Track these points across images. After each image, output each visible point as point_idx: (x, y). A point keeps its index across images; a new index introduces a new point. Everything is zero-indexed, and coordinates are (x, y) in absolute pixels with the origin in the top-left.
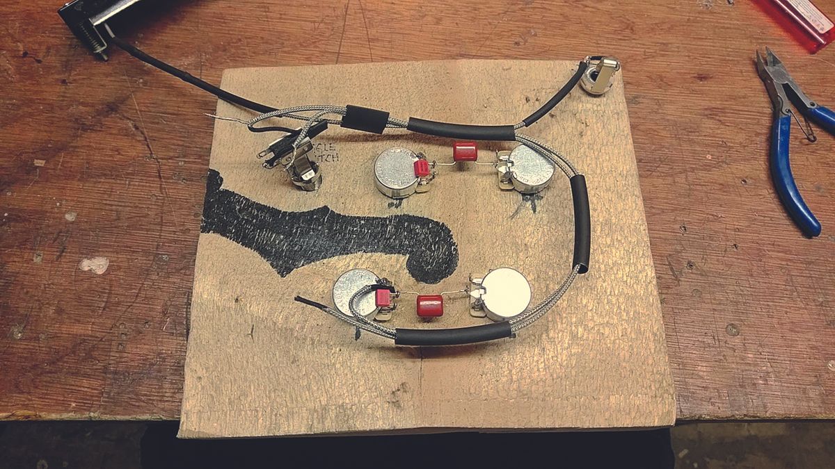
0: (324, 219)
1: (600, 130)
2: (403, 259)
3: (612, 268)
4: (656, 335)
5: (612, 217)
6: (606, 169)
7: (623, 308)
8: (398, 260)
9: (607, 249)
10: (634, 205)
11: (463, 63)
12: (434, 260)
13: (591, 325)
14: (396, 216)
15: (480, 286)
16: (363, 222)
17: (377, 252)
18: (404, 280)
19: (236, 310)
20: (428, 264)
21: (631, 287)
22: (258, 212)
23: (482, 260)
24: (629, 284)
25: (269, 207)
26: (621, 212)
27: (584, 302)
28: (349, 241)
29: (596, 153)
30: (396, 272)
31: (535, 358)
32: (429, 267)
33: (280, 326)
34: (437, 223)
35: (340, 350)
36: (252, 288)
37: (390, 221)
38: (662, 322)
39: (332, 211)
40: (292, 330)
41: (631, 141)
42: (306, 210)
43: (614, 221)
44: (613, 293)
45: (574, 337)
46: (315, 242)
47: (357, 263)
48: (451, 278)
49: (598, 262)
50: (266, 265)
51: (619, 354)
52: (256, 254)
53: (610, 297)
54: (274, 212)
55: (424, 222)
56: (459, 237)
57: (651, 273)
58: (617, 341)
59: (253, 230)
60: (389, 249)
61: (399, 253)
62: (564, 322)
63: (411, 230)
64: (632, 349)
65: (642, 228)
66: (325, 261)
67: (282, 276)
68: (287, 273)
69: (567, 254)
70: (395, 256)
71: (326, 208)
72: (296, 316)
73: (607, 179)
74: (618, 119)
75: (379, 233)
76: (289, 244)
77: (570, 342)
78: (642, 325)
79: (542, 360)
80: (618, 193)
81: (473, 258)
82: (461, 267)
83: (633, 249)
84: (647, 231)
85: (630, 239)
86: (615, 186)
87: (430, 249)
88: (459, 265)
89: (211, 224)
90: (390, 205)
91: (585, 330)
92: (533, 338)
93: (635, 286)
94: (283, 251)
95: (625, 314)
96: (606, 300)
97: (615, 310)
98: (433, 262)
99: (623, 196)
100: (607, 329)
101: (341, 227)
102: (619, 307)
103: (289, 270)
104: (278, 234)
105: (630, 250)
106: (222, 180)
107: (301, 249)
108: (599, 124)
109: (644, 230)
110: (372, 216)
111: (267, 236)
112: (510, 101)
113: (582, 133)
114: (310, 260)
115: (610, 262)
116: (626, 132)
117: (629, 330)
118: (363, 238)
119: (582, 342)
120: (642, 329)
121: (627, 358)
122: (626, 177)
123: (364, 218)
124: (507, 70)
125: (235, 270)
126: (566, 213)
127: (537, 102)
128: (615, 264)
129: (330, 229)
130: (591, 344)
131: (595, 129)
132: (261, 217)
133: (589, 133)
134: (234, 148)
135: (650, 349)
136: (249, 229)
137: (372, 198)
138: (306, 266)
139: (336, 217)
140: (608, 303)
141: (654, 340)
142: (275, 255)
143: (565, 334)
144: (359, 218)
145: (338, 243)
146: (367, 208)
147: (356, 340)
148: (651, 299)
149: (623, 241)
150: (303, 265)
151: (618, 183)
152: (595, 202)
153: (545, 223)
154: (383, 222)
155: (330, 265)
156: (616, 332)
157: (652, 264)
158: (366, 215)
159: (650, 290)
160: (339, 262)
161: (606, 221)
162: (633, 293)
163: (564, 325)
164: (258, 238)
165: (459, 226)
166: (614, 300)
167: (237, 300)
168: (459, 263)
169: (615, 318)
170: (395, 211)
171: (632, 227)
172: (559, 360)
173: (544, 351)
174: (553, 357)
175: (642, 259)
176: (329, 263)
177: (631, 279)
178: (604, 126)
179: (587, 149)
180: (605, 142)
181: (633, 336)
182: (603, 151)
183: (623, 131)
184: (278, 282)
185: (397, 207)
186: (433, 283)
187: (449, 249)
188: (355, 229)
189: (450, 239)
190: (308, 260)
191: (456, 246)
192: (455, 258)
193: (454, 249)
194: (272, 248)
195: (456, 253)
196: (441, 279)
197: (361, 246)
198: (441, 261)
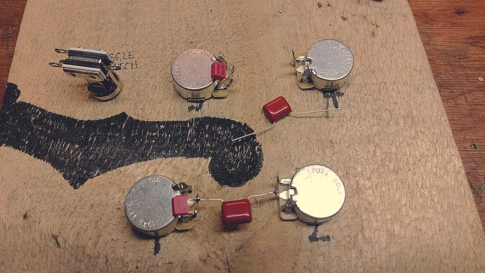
0: (122, 126)
1: (390, 31)
2: (205, 163)
3: (420, 160)
4: (472, 227)
5: (412, 110)
6: (400, 65)
7: (436, 200)
8: (199, 164)
9: (412, 141)
10: (432, 97)
12: (237, 162)
13: (407, 221)
14: (197, 119)
15: (289, 186)
16: (162, 127)
18: (206, 184)
19: (23, 228)
20: (231, 166)
21: (441, 178)
22: (53, 122)
23: (288, 158)
24: (438, 175)
26: (421, 104)
27: (397, 196)
28: (148, 146)
29: (389, 51)
30: (198, 176)
31: (353, 262)
33: (71, 243)
34: (239, 124)
35: (137, 267)
36: (42, 202)
37: (191, 124)
39: (130, 117)
40: (84, 247)
41: (419, 39)
42: (103, 118)
43: (415, 114)
44: (424, 186)
45: (391, 234)
46: (112, 149)
47: (156, 169)
48: (256, 180)
49: (405, 154)
50: (59, 177)
51: (439, 251)
52: (49, 165)
53: (422, 190)
54: (70, 122)
57: (458, 163)
58: (436, 236)
59: (47, 141)
60: (190, 153)
61: (201, 156)
62: (378, 219)
63: (213, 132)
64: (452, 244)
65: (443, 119)
66: (122, 169)
67: (75, 188)
68: (80, 185)
69: (374, 148)
70: (196, 160)
72: (89, 230)
73: (403, 74)
76: (84, 154)
77: (388, 241)
78: (458, 217)
79: (361, 264)
80: (415, 87)
81: (278, 157)
82: (266, 167)
83: (437, 140)
84: (448, 122)
85: (433, 130)
86: (411, 80)
87: (233, 151)
88: (264, 165)
90: (191, 108)
91: (402, 226)
92: (348, 239)
93: (445, 177)
94: (77, 161)
95: (439, 207)
96: (418, 193)
97: (429, 204)
98: (236, 164)
99: (420, 89)
100: (423, 224)
101: (140, 133)
102: (432, 200)
103: (82, 181)
104: (73, 144)
105: (435, 142)
106: (19, 92)
107: (96, 158)
108: (388, 26)
110: (172, 120)
111: (62, 146)
112: (303, 6)
113: (373, 33)
114: (105, 169)
115: (418, 154)
116: (414, 32)
117: (446, 224)
118: (163, 143)
119: (400, 241)
120: (458, 222)
121: (448, 254)
122: (420, 72)
123: (163, 123)
125: (25, 183)
126: (367, 108)
127: (329, 8)
128: (422, 155)
130: (409, 241)
131: (386, 29)
133: (380, 33)
135: (469, 242)
137: (172, 102)
138: (101, 176)
139: (134, 123)
140: (421, 196)
141: (472, 232)
142: (68, 166)
143: (381, 233)
144: (158, 122)
145: (136, 149)
146: (166, 113)
147: (155, 254)
148: (462, 189)
149: (426, 133)
150: (98, 175)
151: (414, 77)
152: (395, 96)
153: (348, 118)
154: (183, 125)
155: (127, 173)
156: (433, 226)
158: (166, 119)
159: (460, 180)
160: (137, 169)
161: (408, 113)
162: (444, 184)
163: (380, 224)
166: (427, 193)
167: (25, 217)
168: (264, 163)
169: (430, 211)
170: (195, 114)
171: (434, 118)
172: (378, 262)
173: (361, 253)
174: (371, 259)
175: (448, 150)
176: (126, 171)
177: (440, 170)
178: (393, 27)
179: (381, 48)
180: (396, 41)
181: (451, 229)
182: (396, 49)
183: (411, 31)
184: (70, 195)
185: (197, 110)
186: (238, 186)
187: (253, 149)
188: (154, 134)
189: (254, 139)
190: (103, 169)
191: (260, 146)
192: (259, 158)
193: (258, 148)
194: (65, 158)
195: (260, 153)
196: (246, 180)
197: (160, 151)
198: (245, 162)
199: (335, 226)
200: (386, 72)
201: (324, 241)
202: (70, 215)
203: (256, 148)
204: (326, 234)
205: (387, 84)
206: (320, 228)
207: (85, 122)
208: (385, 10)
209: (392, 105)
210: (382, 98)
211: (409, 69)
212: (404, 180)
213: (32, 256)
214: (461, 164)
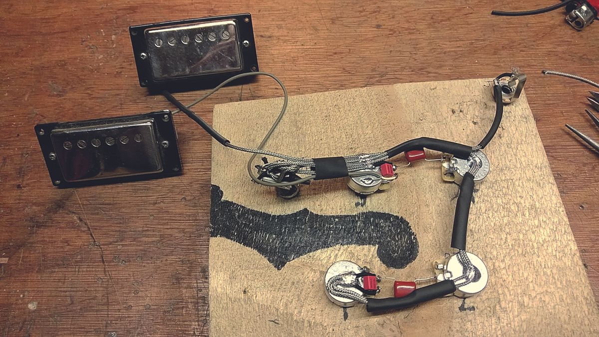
0: (306, 219)
1: (514, 132)
2: (374, 249)
3: (543, 245)
4: (587, 299)
5: (535, 202)
6: (524, 163)
7: (556, 278)
8: (369, 250)
9: (536, 229)
10: (551, 191)
11: (399, 87)
13: (533, 295)
14: (363, 214)
15: (445, 271)
16: (337, 220)
17: (352, 244)
18: (378, 267)
19: (245, 300)
20: (394, 252)
21: (560, 259)
22: (253, 216)
24: (558, 258)
25: (261, 212)
26: (542, 197)
27: (526, 275)
28: (328, 236)
29: (515, 151)
31: (493, 327)
32: (396, 254)
33: (282, 311)
34: (397, 217)
35: (333, 330)
36: (256, 280)
37: (359, 218)
38: (590, 288)
39: (311, 212)
41: (539, 139)
42: (290, 213)
43: (538, 206)
44: (547, 266)
45: (522, 305)
46: (301, 238)
47: (337, 255)
48: (415, 263)
49: (531, 240)
50: (265, 261)
51: (560, 318)
52: (255, 251)
53: (545, 269)
54: (266, 216)
55: (386, 217)
56: (416, 228)
57: (574, 247)
58: (557, 306)
59: (251, 232)
60: (361, 241)
61: (369, 244)
62: (511, 294)
63: (377, 224)
64: (570, 313)
65: (561, 210)
66: (311, 254)
67: (279, 269)
68: (282, 267)
69: (505, 236)
70: (366, 247)
71: (306, 210)
72: (293, 302)
73: (527, 171)
74: (527, 122)
75: (351, 228)
76: (281, 242)
77: (519, 310)
78: (574, 291)
79: (499, 328)
80: (537, 182)
81: (430, 244)
82: (422, 253)
83: (556, 228)
84: (565, 212)
85: (552, 220)
86: (534, 177)
87: (394, 240)
88: (420, 251)
89: (218, 229)
90: (357, 204)
91: (529, 299)
92: (489, 309)
93: (563, 258)
94: (276, 247)
95: (559, 283)
96: (542, 272)
97: (551, 281)
98: (398, 250)
99: (541, 185)
100: (546, 296)
101: (320, 225)
102: (553, 278)
103: (283, 264)
104: (271, 234)
105: (555, 229)
106: (222, 193)
107: (290, 245)
108: (512, 128)
109: (563, 211)
110: (343, 214)
111: (263, 236)
112: (440, 113)
113: (500, 135)
114: (299, 254)
115: (541, 240)
116: (534, 132)
117: (565, 296)
118: (339, 233)
119: (528, 310)
120: (575, 295)
121: (567, 320)
122: (541, 169)
123: (337, 217)
124: (433, 89)
125: (240, 266)
126: (498, 202)
127: (461, 113)
128: (544, 241)
129: (311, 227)
130: (536, 310)
131: (511, 131)
132: (256, 220)
133: (506, 135)
134: (229, 167)
135: (584, 311)
136: (248, 231)
137: (342, 199)
138: (296, 260)
139: (315, 217)
140: (544, 275)
141: (587, 303)
142: (270, 252)
143: (514, 304)
144: (333, 216)
145: (320, 238)
146: (338, 208)
147: (345, 320)
148: (578, 269)
149: (547, 222)
150: (294, 259)
151: (536, 174)
152: (520, 191)
153: (483, 211)
154: (353, 219)
155: (315, 257)
156: (554, 298)
157: (573, 239)
158: (339, 214)
159: (575, 261)
160: (322, 255)
161: (532, 205)
162: (563, 264)
163: (513, 297)
164: (256, 238)
165: (415, 218)
166: (549, 272)
167: (245, 292)
168: (420, 249)
169: (552, 286)
170: (361, 209)
171: (553, 209)
172: (512, 326)
173: (499, 320)
174: (507, 324)
175: (565, 236)
176: (314, 256)
177: (559, 253)
178: (517, 129)
179: (507, 148)
180: (520, 141)
181: (569, 301)
182: (519, 149)
183: (532, 132)
184: (276, 274)
185: (362, 206)
186: (401, 268)
187: (410, 238)
188: (331, 226)
189: (409, 230)
190: (297, 254)
191: (415, 235)
192: (416, 245)
193: (414, 237)
194: (267, 246)
195: (416, 241)
196: (407, 263)
197: (338, 240)
198: (404, 249)
199: (478, 299)
200: (513, 170)
201: (470, 310)
202: (278, 291)
203: (412, 237)
204: (472, 305)
205: (514, 181)
206: (467, 301)
207: (277, 216)
208: (509, 113)
209: (519, 198)
210: (510, 193)
211: (531, 167)
212: (530, 262)
213: (254, 322)
214: (576, 248)
